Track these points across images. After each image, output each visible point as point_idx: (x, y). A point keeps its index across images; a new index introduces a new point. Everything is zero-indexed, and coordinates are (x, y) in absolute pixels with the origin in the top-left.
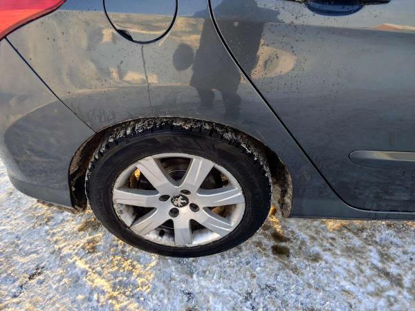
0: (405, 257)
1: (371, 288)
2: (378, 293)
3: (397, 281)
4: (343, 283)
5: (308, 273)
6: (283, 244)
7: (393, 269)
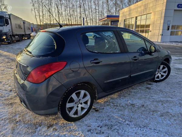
0: (116, 102)
1: (114, 109)
2: (116, 109)
3: (117, 106)
4: (110, 110)
5: (104, 111)
6: (96, 109)
7: (116, 105)
